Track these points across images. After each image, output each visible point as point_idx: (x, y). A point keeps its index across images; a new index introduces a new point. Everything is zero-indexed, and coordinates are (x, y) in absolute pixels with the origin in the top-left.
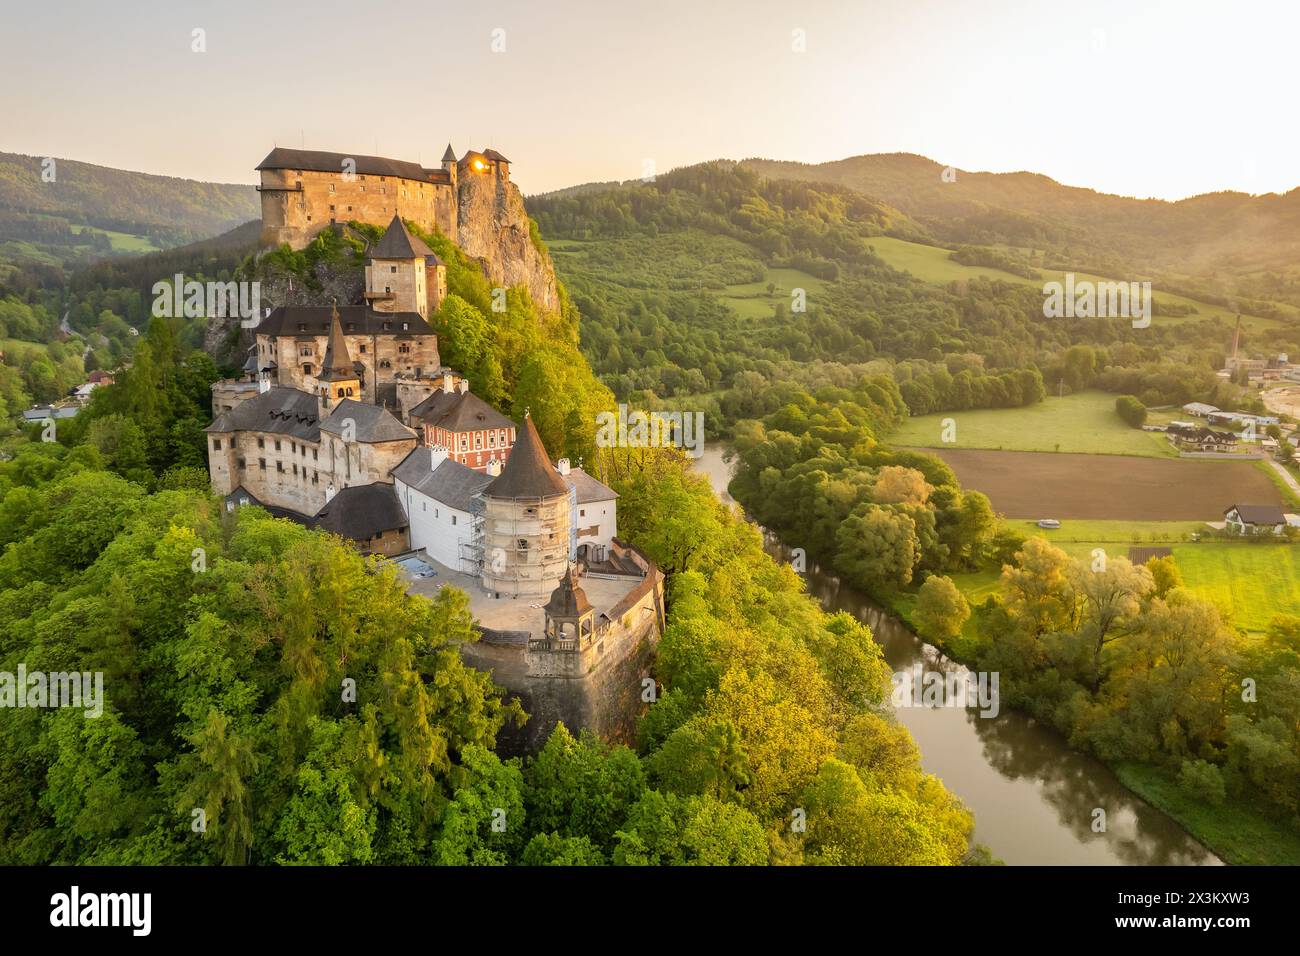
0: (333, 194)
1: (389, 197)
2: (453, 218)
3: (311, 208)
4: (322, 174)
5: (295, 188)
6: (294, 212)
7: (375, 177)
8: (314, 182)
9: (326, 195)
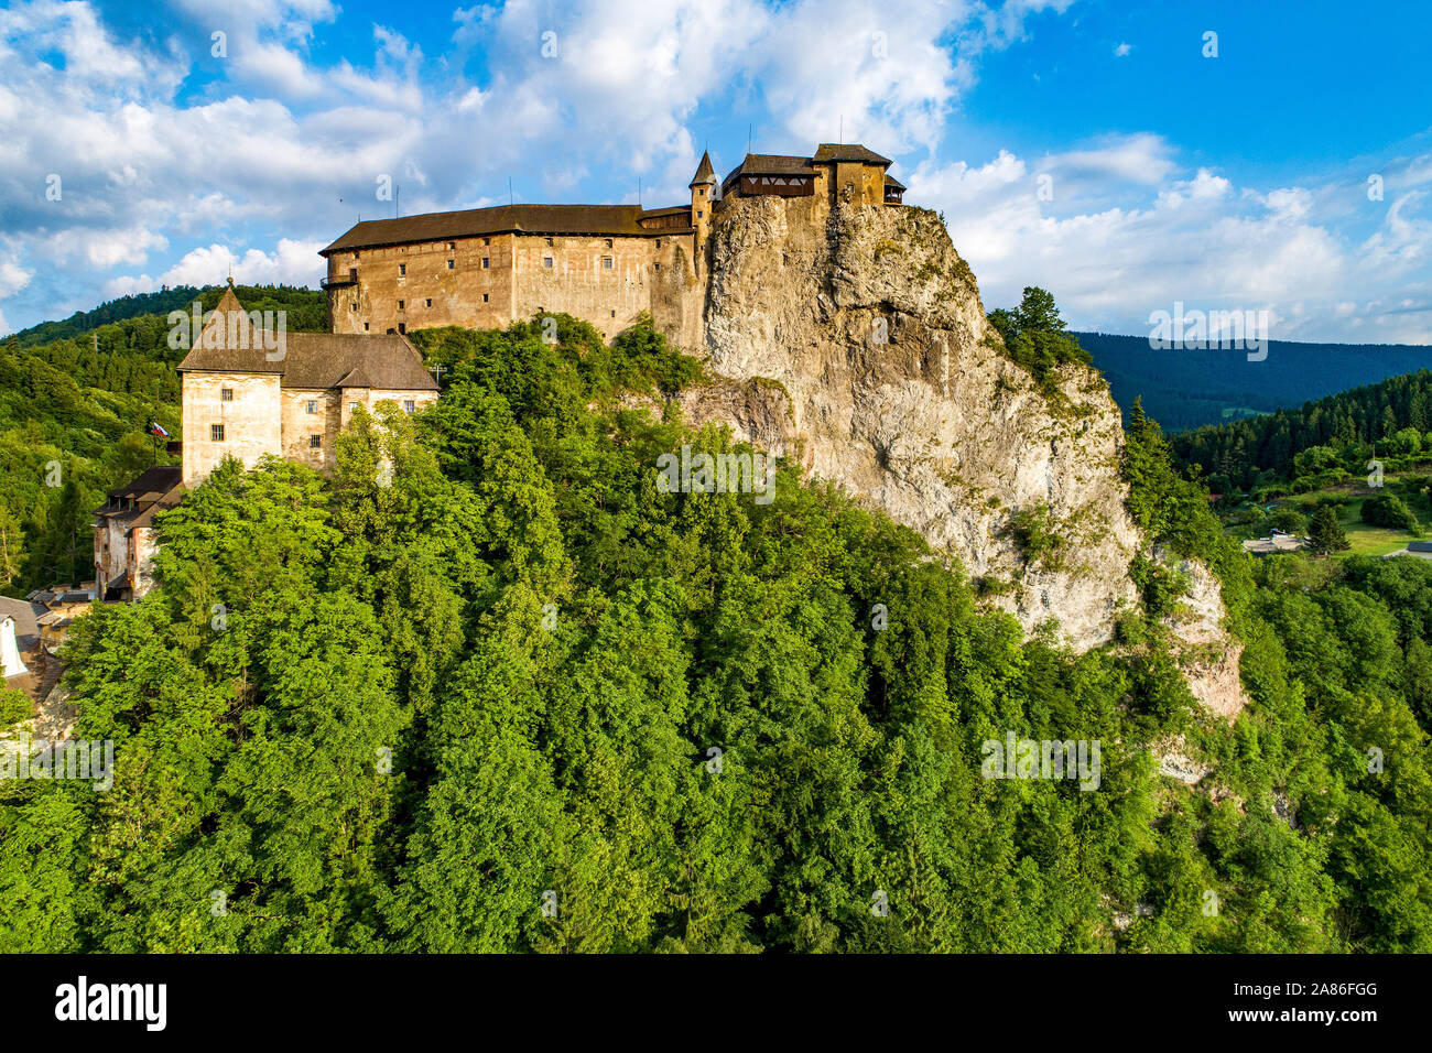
0: (403, 281)
1: (495, 272)
2: (693, 300)
3: (370, 309)
4: (388, 252)
5: (348, 280)
6: (345, 319)
7: (472, 242)
8: (373, 267)
9: (392, 283)
